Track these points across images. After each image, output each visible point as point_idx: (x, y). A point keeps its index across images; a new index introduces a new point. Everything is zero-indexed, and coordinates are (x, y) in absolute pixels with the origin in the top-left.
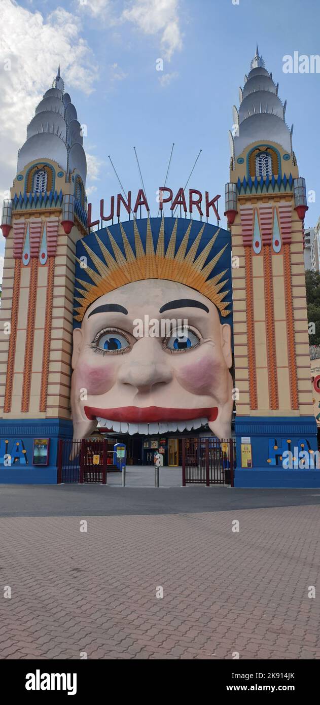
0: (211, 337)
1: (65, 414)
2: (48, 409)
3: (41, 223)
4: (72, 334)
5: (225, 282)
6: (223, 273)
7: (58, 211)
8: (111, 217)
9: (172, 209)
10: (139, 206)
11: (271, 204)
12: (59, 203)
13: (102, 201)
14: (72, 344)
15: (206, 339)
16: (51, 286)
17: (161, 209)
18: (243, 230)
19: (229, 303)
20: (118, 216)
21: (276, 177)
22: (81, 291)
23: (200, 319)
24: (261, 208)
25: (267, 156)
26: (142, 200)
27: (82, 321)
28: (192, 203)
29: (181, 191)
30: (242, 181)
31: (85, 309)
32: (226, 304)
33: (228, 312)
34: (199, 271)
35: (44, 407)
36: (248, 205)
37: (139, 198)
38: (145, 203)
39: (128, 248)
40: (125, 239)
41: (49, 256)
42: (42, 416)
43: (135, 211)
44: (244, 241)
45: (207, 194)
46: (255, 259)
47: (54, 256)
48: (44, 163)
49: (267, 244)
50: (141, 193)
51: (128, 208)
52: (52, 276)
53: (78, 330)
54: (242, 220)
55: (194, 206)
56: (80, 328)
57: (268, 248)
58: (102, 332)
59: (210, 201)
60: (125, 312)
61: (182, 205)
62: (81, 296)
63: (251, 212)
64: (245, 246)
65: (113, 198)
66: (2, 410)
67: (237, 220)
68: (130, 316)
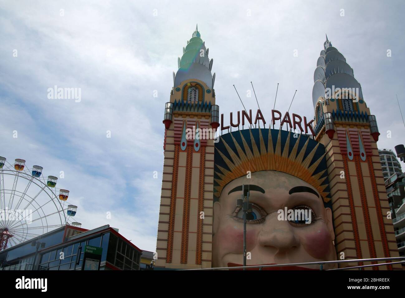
0: (321, 216)
2: (204, 263)
3: (195, 122)
5: (325, 178)
6: (323, 172)
7: (208, 115)
8: (238, 125)
9: (282, 124)
10: (258, 120)
11: (355, 129)
12: (208, 110)
13: (231, 114)
15: (318, 217)
16: (203, 168)
17: (274, 124)
18: (340, 144)
19: (329, 193)
20: (243, 124)
21: (356, 113)
22: (219, 174)
23: (314, 202)
24: (349, 131)
26: (260, 116)
27: (219, 197)
28: (295, 123)
29: (287, 114)
30: (335, 112)
31: (222, 188)
32: (327, 193)
33: (329, 199)
34: (307, 168)
35: (199, 261)
36: (341, 128)
37: (258, 114)
38: (262, 118)
39: (255, 148)
40: (253, 141)
41: (202, 146)
42: (198, 268)
43: (256, 123)
44: (341, 151)
45: (305, 118)
46: (349, 163)
47: (206, 146)
48: (196, 83)
49: (357, 155)
50: (259, 111)
51: (250, 120)
52: (203, 160)
53: (217, 203)
54: (339, 137)
55: (297, 125)
57: (357, 157)
59: (308, 122)
60: (263, 191)
61: (288, 124)
62: (220, 178)
63: (343, 132)
64: (342, 154)
65: (239, 113)
66: (165, 261)
67: (335, 137)
68: (267, 195)
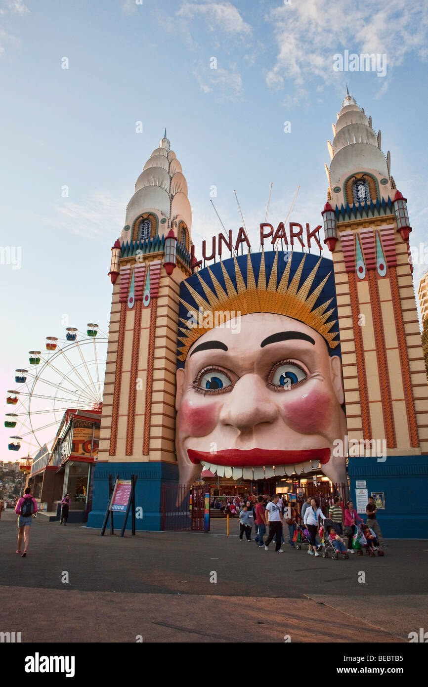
0: (319, 370)
1: (169, 458)
2: (152, 453)
3: (145, 267)
4: (175, 375)
5: (332, 311)
6: (329, 302)
7: (160, 255)
8: (213, 256)
9: (273, 243)
10: (240, 243)
11: (372, 228)
12: (161, 247)
13: (204, 243)
14: (175, 385)
15: (313, 373)
16: (153, 327)
17: (262, 244)
18: (345, 257)
19: (336, 333)
20: (220, 254)
21: (374, 202)
22: (184, 330)
23: (306, 352)
24: (362, 234)
25: (364, 182)
26: (243, 237)
27: (185, 361)
28: (293, 235)
29: (281, 226)
30: (340, 208)
31: (188, 348)
32: (334, 334)
33: (336, 343)
34: (303, 301)
35: (147, 451)
36: (349, 232)
37: (240, 235)
38: (246, 239)
39: (229, 284)
40: (226, 275)
41: (152, 298)
42: (145, 459)
43: (237, 248)
44: (347, 267)
45: (308, 225)
46: (359, 284)
47: (157, 298)
48: (148, 213)
49: (371, 268)
50: (242, 231)
51: (229, 246)
52: (154, 317)
53: (181, 370)
54: (343, 246)
55: (295, 239)
56: (184, 368)
57: (371, 272)
58: (203, 371)
59: (311, 231)
60: (225, 348)
61: (283, 239)
62: (184, 335)
63: (352, 238)
64: (348, 272)
65: (214, 238)
66: (108, 453)
67: (338, 247)
68: (230, 353)
